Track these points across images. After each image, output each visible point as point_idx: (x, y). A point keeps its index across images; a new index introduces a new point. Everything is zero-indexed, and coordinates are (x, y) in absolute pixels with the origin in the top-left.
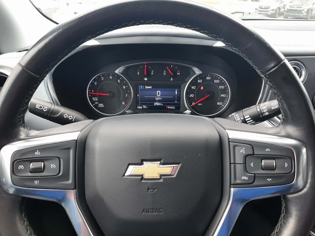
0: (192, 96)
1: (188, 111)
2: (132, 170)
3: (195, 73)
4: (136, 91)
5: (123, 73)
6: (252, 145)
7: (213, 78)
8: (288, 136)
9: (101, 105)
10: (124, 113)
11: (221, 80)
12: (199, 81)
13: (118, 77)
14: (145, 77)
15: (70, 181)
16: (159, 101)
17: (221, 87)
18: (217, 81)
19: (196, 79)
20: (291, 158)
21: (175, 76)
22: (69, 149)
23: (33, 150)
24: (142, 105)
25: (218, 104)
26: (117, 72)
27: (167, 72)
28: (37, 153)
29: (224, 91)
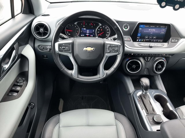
0: (98, 32)
1: (97, 37)
2: (85, 49)
3: (99, 25)
4: (81, 30)
5: (77, 24)
6: (111, 44)
7: (105, 27)
8: (118, 43)
9: (69, 34)
10: (77, 37)
11: (107, 28)
12: (101, 28)
13: (75, 25)
14: (84, 25)
15: (71, 51)
16: (88, 34)
17: (107, 30)
18: (106, 28)
19: (100, 27)
20: (118, 47)
21: (93, 26)
22: (70, 44)
23: (63, 44)
24: (82, 34)
25: (106, 35)
26: (75, 24)
27: (91, 24)
28: (64, 45)
29: (108, 31)
